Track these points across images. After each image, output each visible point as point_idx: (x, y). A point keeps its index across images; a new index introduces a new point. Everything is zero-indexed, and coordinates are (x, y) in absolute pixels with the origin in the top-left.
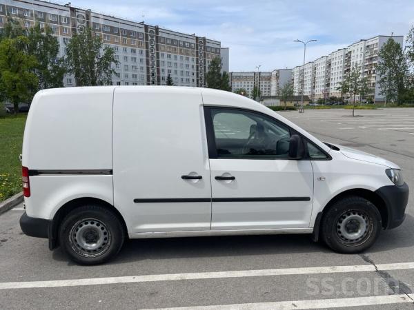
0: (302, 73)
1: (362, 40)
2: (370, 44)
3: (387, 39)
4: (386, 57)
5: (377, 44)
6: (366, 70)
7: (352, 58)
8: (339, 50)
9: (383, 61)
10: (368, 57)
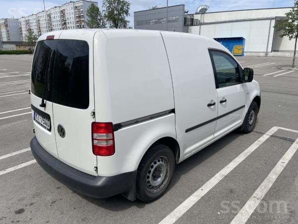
0: (27, 22)
1: (71, 2)
2: (77, 5)
3: (91, 4)
4: (91, 16)
5: (82, 6)
6: (78, 25)
7: (66, 15)
8: (56, 7)
9: (90, 19)
10: (77, 15)
